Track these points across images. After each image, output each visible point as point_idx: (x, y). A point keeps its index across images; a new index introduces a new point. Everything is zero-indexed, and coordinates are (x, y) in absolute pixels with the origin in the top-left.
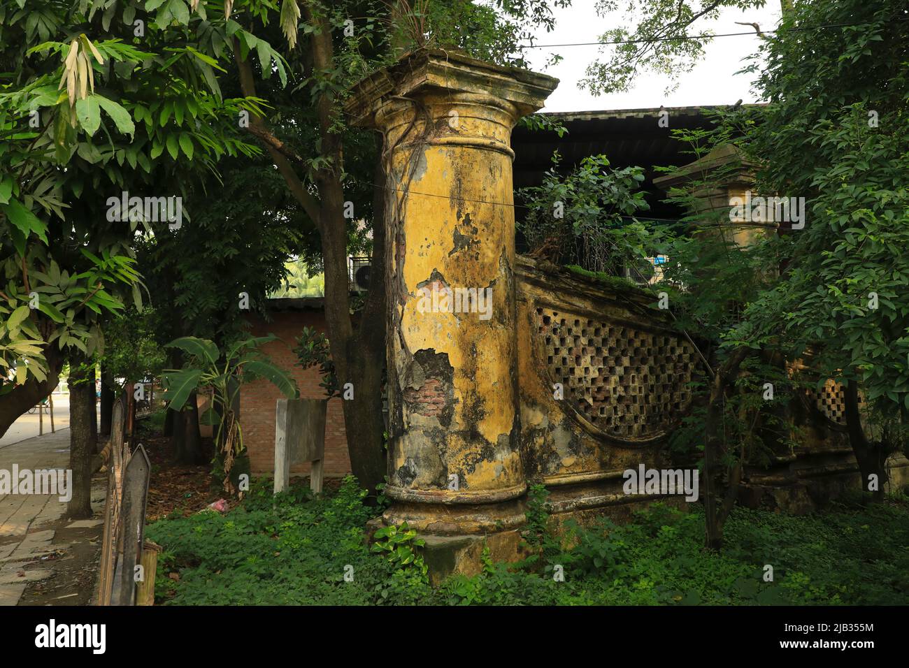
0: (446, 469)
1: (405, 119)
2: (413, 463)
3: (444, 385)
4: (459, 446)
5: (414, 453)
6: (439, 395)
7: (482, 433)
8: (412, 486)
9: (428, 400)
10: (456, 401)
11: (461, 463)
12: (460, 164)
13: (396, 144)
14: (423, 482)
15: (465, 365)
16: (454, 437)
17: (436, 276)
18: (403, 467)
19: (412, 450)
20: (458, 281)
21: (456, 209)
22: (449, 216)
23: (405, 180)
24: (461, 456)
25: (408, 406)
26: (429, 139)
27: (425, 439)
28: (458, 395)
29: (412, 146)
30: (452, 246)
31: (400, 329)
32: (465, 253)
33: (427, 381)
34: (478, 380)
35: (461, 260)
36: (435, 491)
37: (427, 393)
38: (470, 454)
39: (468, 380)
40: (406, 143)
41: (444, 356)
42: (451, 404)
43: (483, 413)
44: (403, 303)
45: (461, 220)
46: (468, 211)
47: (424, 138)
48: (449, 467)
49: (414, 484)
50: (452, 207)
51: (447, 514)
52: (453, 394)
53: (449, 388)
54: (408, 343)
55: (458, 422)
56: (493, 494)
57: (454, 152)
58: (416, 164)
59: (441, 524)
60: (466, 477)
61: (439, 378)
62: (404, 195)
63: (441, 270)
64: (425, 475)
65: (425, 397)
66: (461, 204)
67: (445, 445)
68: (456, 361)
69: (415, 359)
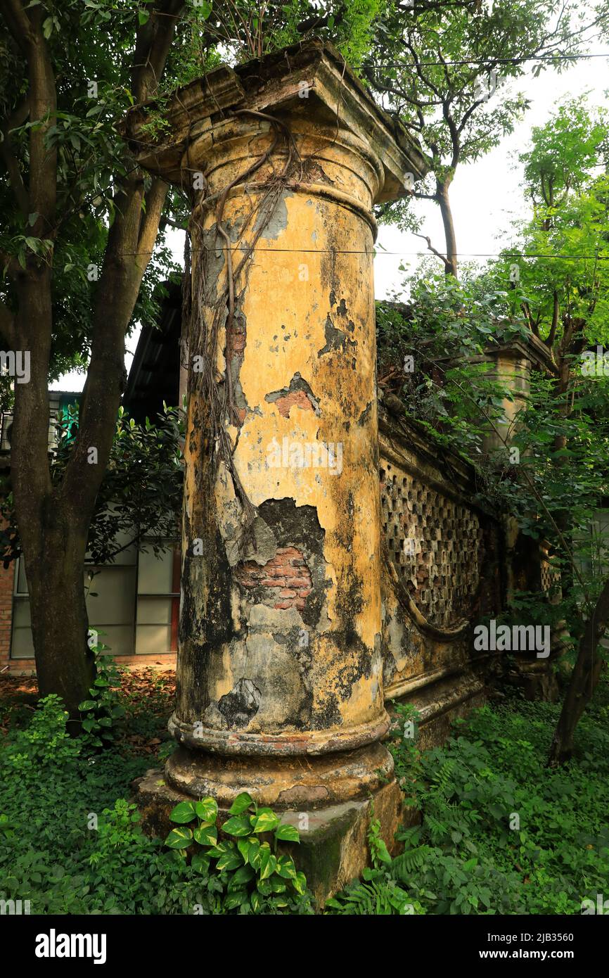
0: (310, 696)
1: (251, 151)
2: (251, 689)
3: (309, 557)
4: (331, 658)
5: (255, 671)
6: (300, 574)
7: (360, 634)
8: (249, 728)
9: (282, 581)
10: (328, 583)
11: (334, 685)
12: (335, 227)
13: (236, 184)
14: (270, 720)
15: (339, 527)
16: (324, 643)
17: (299, 384)
18: (230, 695)
19: (251, 667)
20: (330, 395)
21: (329, 291)
22: (320, 298)
23: (248, 237)
24: (333, 673)
25: (242, 594)
26: (292, 182)
27: (276, 648)
28: (330, 573)
29: (262, 188)
30: (323, 343)
31: (232, 464)
32: (339, 357)
33: (281, 550)
34: (356, 550)
35: (335, 364)
36: (292, 735)
37: (280, 570)
38: (345, 668)
39: (344, 550)
40: (251, 183)
41: (311, 511)
42: (322, 589)
43: (360, 602)
44: (239, 424)
45: (336, 306)
46: (344, 296)
47: (284, 180)
48: (315, 692)
49: (253, 723)
50: (324, 285)
51: (309, 770)
52: (324, 571)
53: (317, 563)
54: (248, 489)
55: (330, 619)
56: (373, 729)
57: (327, 209)
58: (270, 216)
59: (302, 790)
60: (340, 707)
61: (300, 546)
62: (246, 258)
63: (307, 375)
64: (274, 708)
65: (277, 577)
66: (335, 284)
67: (310, 656)
68: (328, 520)
69: (260, 514)
